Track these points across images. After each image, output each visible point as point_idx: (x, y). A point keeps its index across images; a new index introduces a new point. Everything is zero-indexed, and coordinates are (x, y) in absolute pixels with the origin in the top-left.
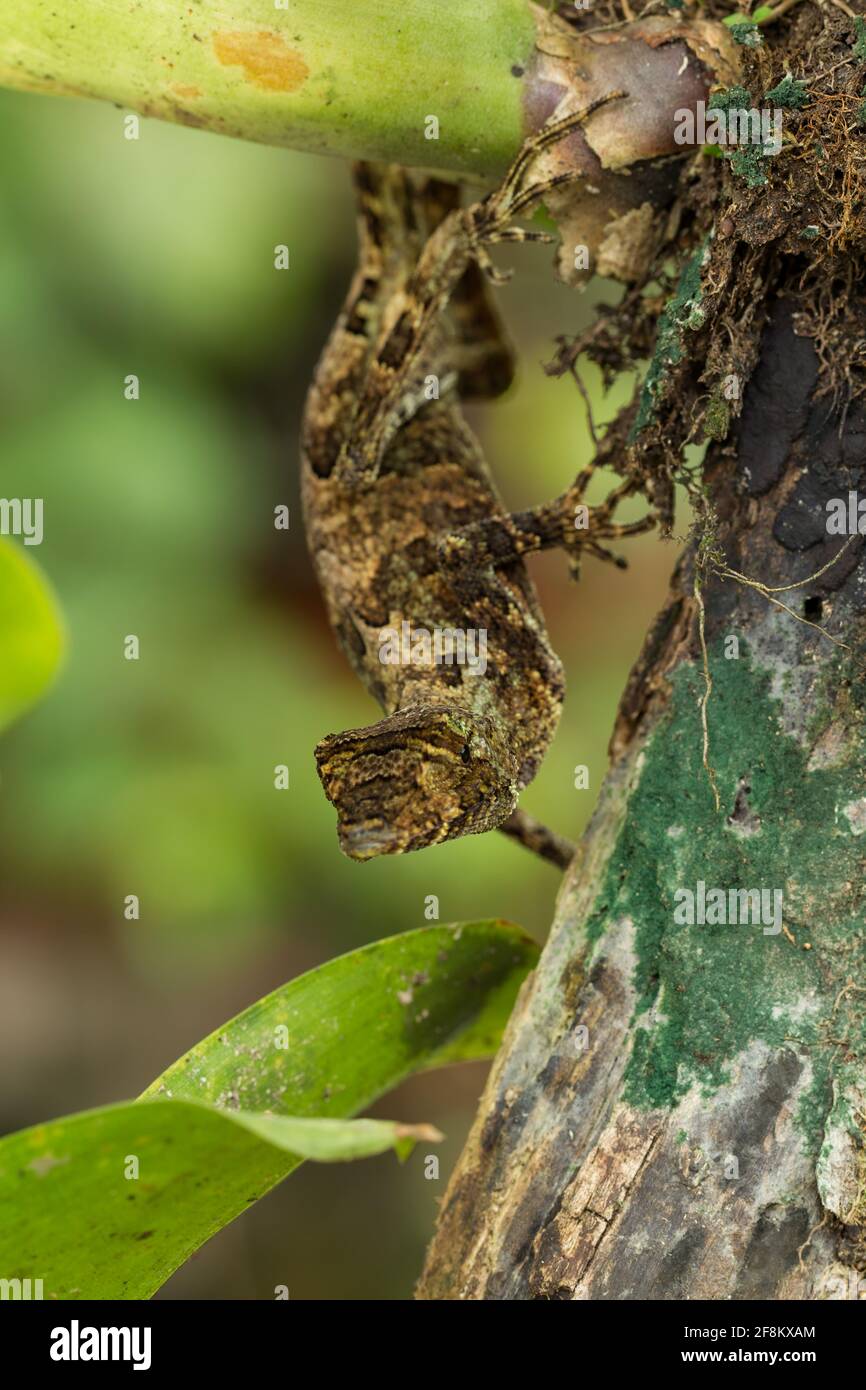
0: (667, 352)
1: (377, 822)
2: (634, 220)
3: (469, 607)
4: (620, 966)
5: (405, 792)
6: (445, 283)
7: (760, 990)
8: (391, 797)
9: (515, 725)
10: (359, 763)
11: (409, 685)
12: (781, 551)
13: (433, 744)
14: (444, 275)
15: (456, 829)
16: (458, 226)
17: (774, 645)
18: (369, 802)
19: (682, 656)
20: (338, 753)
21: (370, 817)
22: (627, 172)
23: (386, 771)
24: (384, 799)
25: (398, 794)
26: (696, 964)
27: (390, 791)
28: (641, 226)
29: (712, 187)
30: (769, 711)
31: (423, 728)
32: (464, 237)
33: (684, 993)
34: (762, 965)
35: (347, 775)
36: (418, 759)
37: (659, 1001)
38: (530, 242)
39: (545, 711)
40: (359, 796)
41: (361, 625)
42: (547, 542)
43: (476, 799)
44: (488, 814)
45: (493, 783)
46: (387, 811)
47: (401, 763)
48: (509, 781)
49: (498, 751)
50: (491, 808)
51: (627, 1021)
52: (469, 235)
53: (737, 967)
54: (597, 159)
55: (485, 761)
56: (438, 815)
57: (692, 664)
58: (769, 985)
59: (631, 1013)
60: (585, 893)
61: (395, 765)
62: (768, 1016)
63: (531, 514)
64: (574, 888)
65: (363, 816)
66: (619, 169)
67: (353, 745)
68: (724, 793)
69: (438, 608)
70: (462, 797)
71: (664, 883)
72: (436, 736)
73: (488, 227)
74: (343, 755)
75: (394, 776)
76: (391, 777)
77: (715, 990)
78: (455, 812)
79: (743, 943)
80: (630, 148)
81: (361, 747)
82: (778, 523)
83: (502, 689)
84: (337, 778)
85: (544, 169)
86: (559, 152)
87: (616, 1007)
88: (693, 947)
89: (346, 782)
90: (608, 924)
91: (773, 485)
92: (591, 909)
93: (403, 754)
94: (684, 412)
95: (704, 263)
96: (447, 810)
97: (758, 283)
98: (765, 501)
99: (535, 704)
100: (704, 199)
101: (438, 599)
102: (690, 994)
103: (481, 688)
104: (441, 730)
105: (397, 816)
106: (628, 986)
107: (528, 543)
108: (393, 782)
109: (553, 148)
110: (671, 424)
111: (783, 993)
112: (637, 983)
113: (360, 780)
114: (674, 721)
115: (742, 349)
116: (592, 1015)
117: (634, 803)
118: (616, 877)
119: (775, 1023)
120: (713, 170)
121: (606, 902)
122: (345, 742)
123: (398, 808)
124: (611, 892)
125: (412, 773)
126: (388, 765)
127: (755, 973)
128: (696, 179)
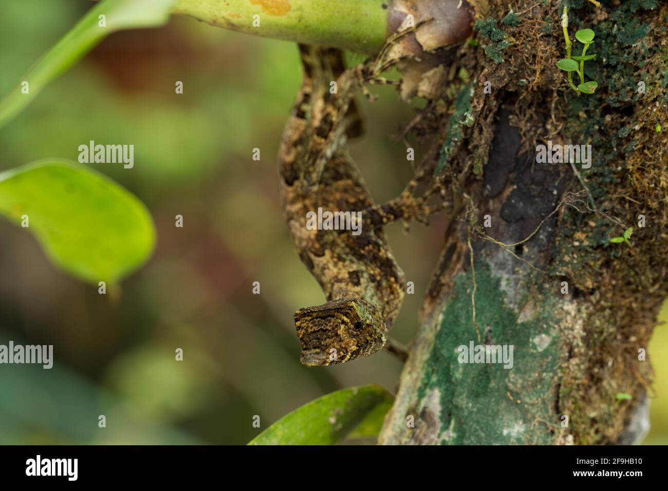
0: (455, 135)
1: (317, 350)
2: (435, 73)
3: (363, 249)
4: (434, 410)
5: (332, 337)
6: (347, 100)
7: (497, 422)
8: (326, 339)
9: (384, 304)
10: (313, 322)
11: (336, 286)
12: (504, 223)
13: (346, 317)
14: (346, 96)
15: (355, 356)
16: (353, 75)
17: (502, 266)
18: (315, 340)
19: (459, 270)
20: (304, 317)
21: (315, 348)
22: (434, 52)
23: (324, 327)
24: (322, 340)
25: (329, 338)
26: (469, 411)
27: (325, 336)
28: (438, 75)
29: (472, 59)
30: (500, 296)
31: (343, 308)
32: (356, 80)
33: (463, 424)
34: (498, 411)
35: (307, 327)
36: (339, 323)
37: (452, 426)
38: (388, 85)
39: (397, 296)
40: (311, 337)
41: (312, 256)
42: (396, 217)
43: (364, 342)
44: (370, 350)
45: (373, 336)
46: (322, 345)
47: (332, 324)
48: (381, 335)
49: (377, 321)
50: (372, 347)
51: (436, 435)
52: (359, 79)
53: (487, 412)
54: (421, 46)
55: (370, 325)
56: (346, 349)
57: (464, 274)
58: (501, 419)
59: (438, 431)
60: (415, 375)
61: (329, 325)
62: (501, 434)
63: (389, 205)
64: (410, 373)
65: (311, 347)
66: (430, 51)
67: (311, 314)
68: (481, 333)
69: (347, 250)
70: (358, 341)
71: (454, 374)
72: (348, 313)
73: (369, 77)
74: (306, 318)
75: (328, 330)
76: (327, 330)
77: (478, 422)
78: (354, 348)
79: (490, 401)
80: (436, 42)
81: (315, 315)
82: (502, 211)
83: (378, 287)
84: (302, 328)
85: (396, 52)
86: (403, 43)
87: (431, 429)
88: (468, 403)
89: (306, 330)
90: (428, 391)
91: (500, 193)
92: (419, 384)
93: (333, 320)
94: (460, 161)
95: (472, 95)
96: (351, 347)
97: (495, 103)
98: (496, 200)
99: (392, 293)
100: (469, 64)
101: (347, 246)
102: (466, 424)
103: (369, 288)
104: (351, 310)
105: (327, 348)
106: (437, 419)
107: (388, 219)
108: (327, 332)
109: (401, 42)
110: (454, 166)
111: (508, 423)
112: (441, 418)
113: (312, 330)
114: (456, 299)
115: (488, 133)
116: (421, 432)
117: (438, 336)
118: (430, 370)
119: (504, 437)
120: (472, 51)
121: (426, 381)
122: (308, 312)
123: (328, 344)
124: (428, 376)
125: (336, 329)
126: (326, 324)
127: (496, 414)
128: (464, 55)
